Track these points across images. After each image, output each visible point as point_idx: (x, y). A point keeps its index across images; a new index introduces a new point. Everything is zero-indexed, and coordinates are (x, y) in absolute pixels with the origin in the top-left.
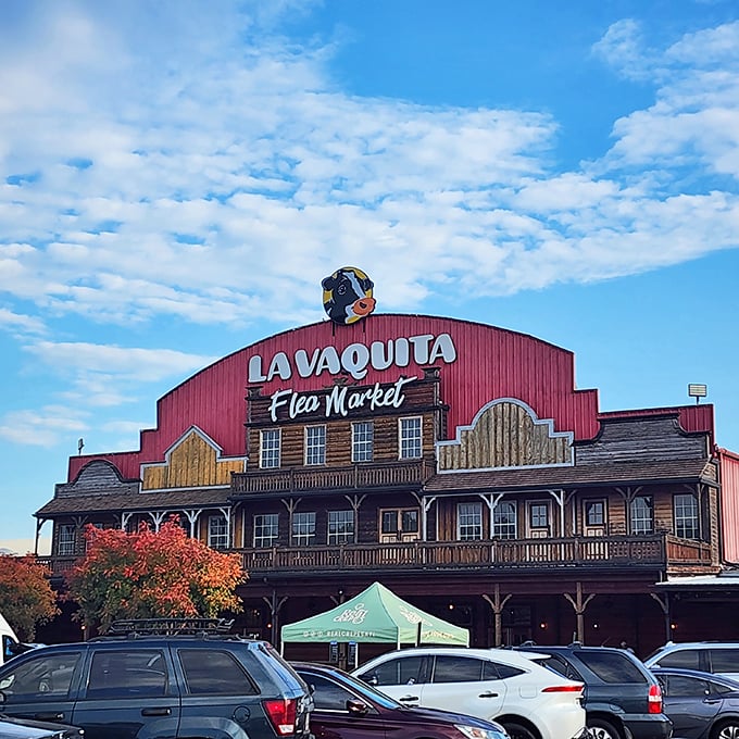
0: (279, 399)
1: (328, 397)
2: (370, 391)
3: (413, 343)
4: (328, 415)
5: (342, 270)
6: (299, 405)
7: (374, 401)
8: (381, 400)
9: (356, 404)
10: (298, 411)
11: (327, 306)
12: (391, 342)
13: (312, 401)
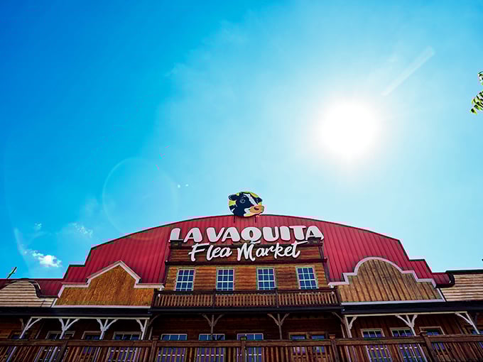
0: (198, 248)
1: (238, 249)
2: (273, 247)
3: (293, 229)
4: (239, 259)
5: (243, 193)
6: (215, 252)
7: (277, 252)
8: (282, 253)
9: (263, 254)
10: (213, 256)
11: (231, 208)
12: (276, 228)
13: (226, 251)
